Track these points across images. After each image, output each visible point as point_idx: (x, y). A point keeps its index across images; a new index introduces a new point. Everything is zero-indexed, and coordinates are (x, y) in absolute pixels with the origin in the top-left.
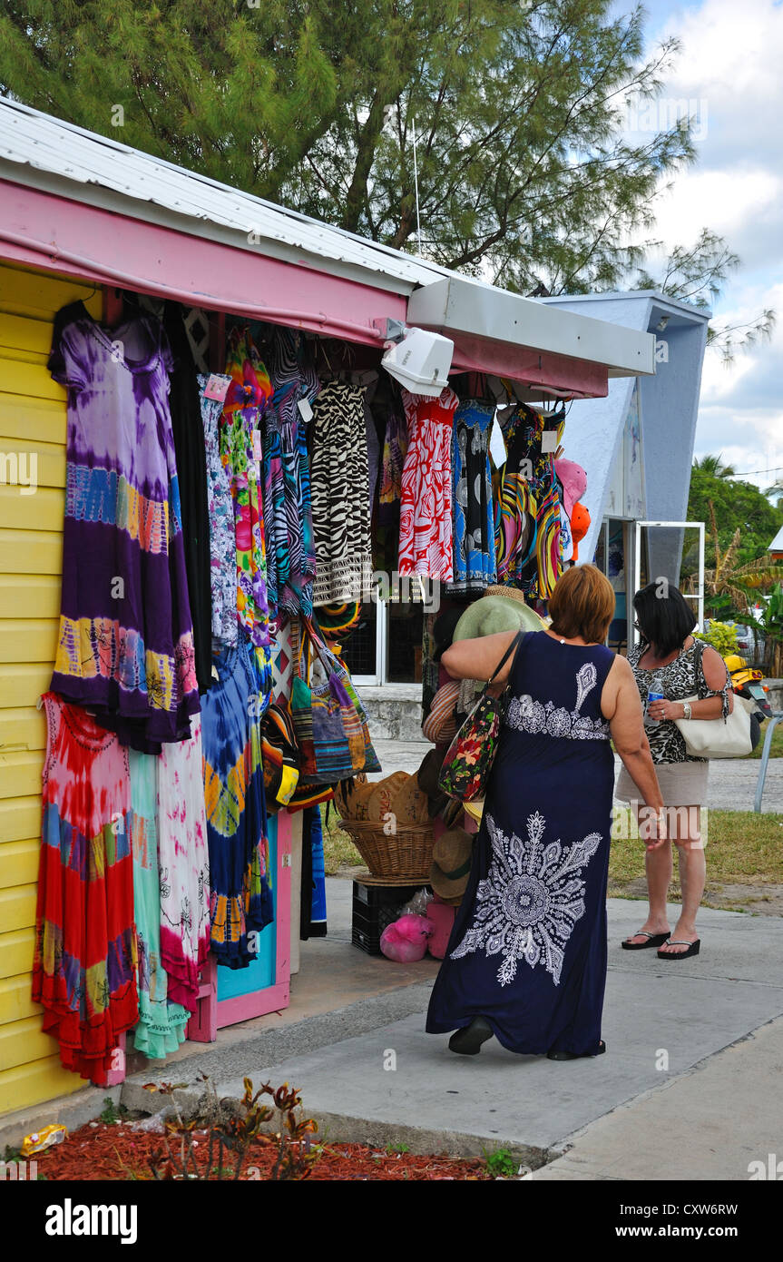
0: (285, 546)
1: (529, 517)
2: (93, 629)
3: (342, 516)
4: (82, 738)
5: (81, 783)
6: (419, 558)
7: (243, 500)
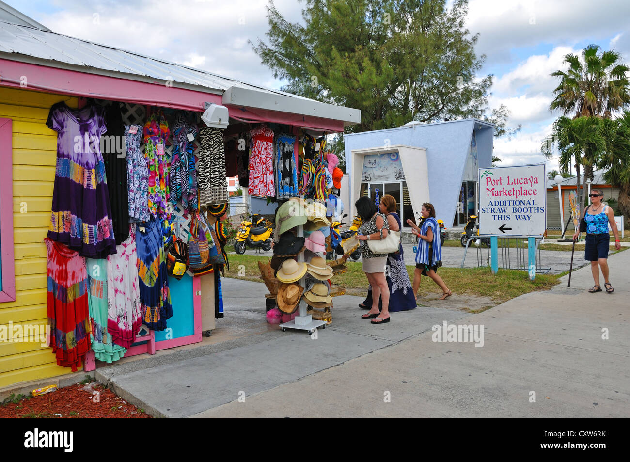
0: (179, 185)
1: (312, 173)
2: (63, 215)
3: (208, 174)
4: (63, 253)
5: (62, 269)
6: (255, 188)
7: (152, 169)
